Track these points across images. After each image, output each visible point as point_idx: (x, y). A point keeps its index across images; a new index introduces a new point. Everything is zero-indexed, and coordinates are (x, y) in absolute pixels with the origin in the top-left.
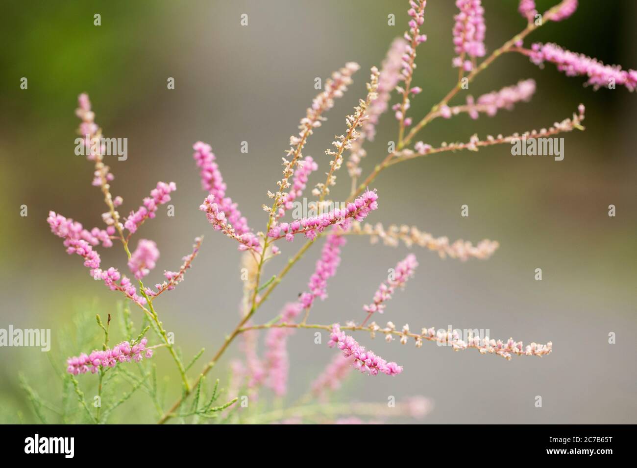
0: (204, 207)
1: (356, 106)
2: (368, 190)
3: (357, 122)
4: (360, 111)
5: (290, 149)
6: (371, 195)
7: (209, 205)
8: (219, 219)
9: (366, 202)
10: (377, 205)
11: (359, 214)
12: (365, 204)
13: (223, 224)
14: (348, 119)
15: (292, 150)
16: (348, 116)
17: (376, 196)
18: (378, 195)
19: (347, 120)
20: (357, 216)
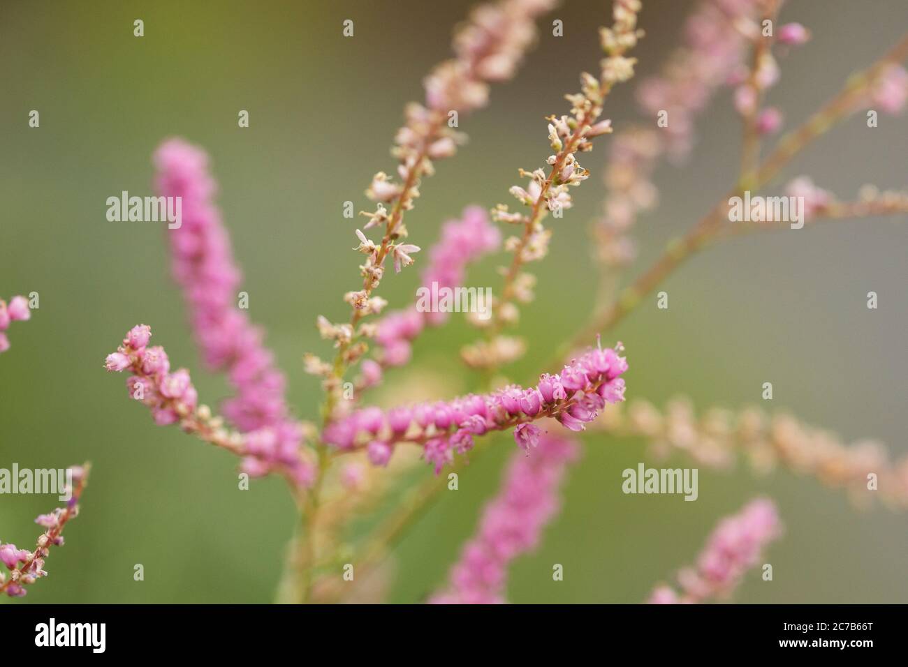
0: (118, 359)
1: (573, 93)
2: (599, 345)
3: (576, 137)
4: (582, 107)
5: (374, 210)
6: (607, 360)
7: (136, 353)
8: (165, 393)
9: (590, 380)
10: (624, 389)
11: (571, 412)
12: (589, 384)
13: (182, 408)
14: (554, 125)
15: (382, 211)
16: (553, 118)
17: (621, 363)
18: (627, 361)
19: (551, 127)
20: (566, 414)
